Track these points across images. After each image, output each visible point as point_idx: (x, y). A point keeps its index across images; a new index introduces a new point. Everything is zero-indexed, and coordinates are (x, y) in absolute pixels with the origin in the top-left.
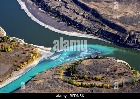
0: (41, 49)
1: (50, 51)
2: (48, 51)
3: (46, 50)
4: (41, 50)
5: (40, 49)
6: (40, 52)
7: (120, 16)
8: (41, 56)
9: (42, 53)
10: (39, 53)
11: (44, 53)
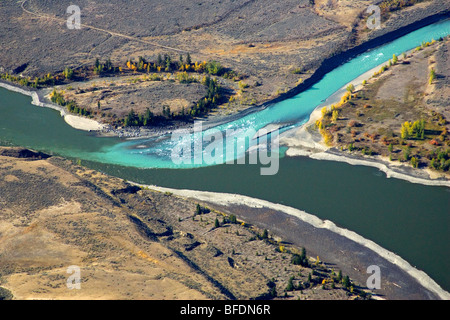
0: (316, 151)
1: (289, 147)
2: (294, 147)
3: (300, 147)
4: (317, 145)
5: (321, 149)
6: (317, 141)
7: (53, 210)
8: (310, 130)
9: (309, 136)
10: (320, 136)
11: (304, 137)
